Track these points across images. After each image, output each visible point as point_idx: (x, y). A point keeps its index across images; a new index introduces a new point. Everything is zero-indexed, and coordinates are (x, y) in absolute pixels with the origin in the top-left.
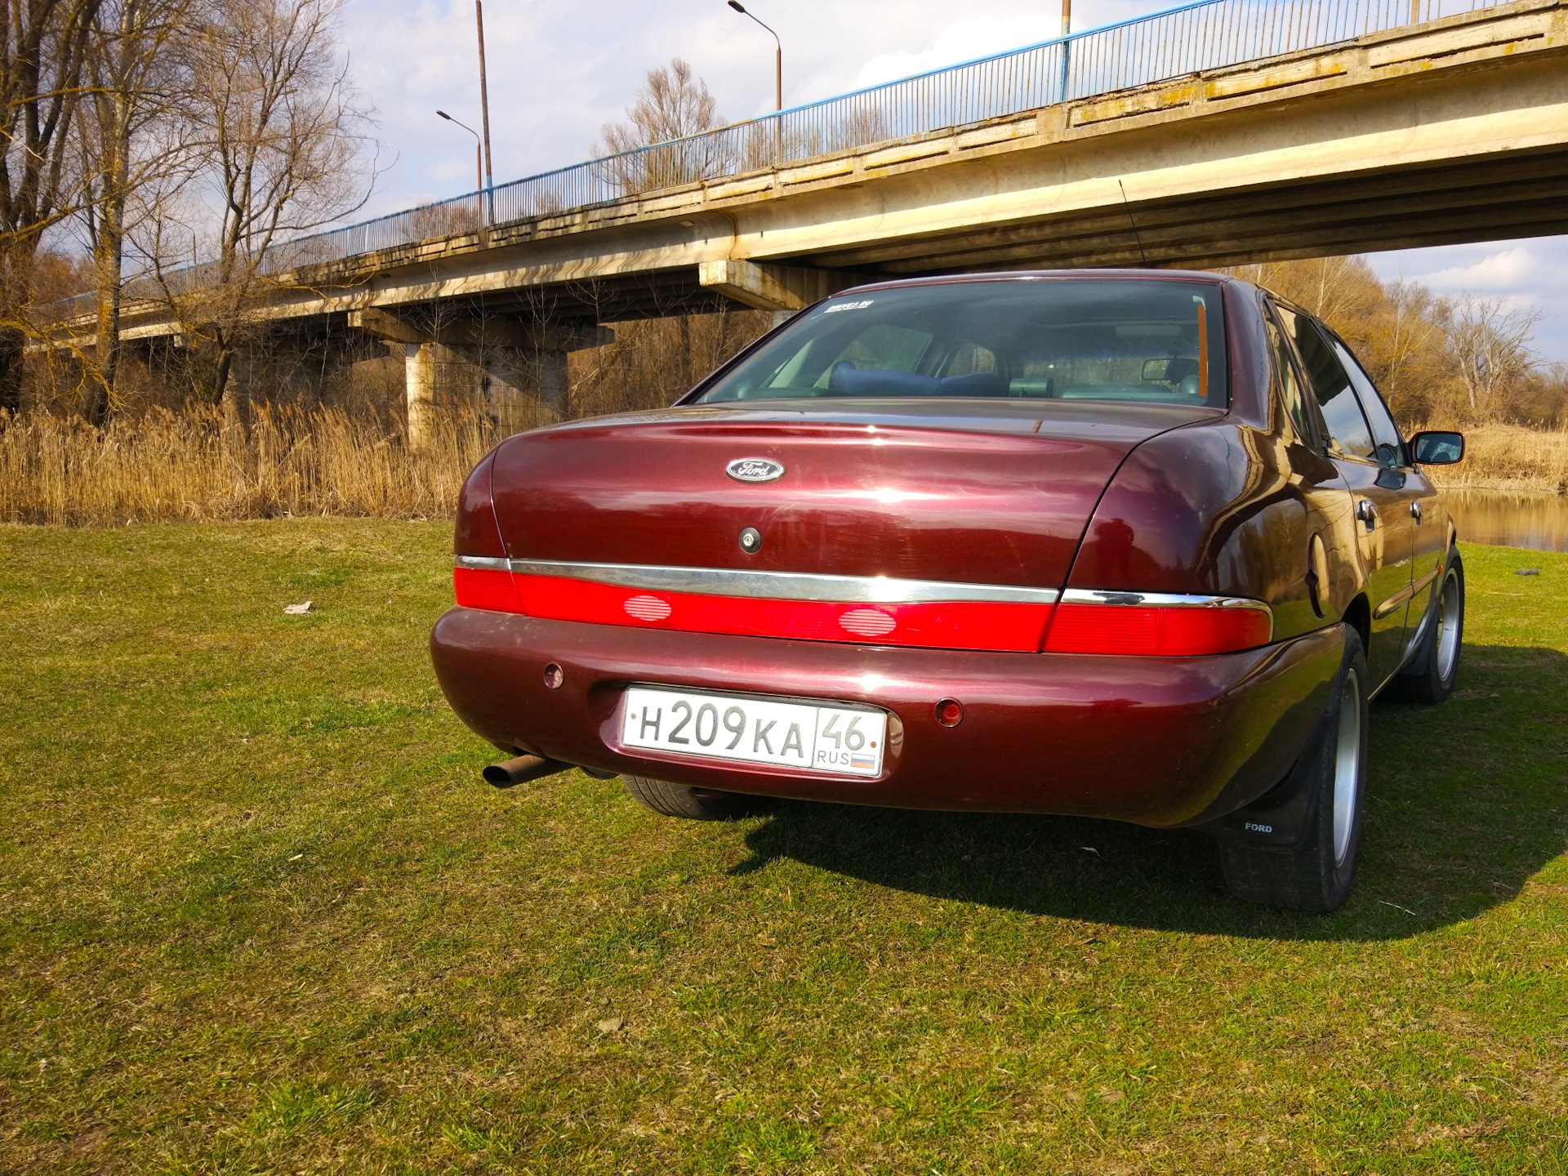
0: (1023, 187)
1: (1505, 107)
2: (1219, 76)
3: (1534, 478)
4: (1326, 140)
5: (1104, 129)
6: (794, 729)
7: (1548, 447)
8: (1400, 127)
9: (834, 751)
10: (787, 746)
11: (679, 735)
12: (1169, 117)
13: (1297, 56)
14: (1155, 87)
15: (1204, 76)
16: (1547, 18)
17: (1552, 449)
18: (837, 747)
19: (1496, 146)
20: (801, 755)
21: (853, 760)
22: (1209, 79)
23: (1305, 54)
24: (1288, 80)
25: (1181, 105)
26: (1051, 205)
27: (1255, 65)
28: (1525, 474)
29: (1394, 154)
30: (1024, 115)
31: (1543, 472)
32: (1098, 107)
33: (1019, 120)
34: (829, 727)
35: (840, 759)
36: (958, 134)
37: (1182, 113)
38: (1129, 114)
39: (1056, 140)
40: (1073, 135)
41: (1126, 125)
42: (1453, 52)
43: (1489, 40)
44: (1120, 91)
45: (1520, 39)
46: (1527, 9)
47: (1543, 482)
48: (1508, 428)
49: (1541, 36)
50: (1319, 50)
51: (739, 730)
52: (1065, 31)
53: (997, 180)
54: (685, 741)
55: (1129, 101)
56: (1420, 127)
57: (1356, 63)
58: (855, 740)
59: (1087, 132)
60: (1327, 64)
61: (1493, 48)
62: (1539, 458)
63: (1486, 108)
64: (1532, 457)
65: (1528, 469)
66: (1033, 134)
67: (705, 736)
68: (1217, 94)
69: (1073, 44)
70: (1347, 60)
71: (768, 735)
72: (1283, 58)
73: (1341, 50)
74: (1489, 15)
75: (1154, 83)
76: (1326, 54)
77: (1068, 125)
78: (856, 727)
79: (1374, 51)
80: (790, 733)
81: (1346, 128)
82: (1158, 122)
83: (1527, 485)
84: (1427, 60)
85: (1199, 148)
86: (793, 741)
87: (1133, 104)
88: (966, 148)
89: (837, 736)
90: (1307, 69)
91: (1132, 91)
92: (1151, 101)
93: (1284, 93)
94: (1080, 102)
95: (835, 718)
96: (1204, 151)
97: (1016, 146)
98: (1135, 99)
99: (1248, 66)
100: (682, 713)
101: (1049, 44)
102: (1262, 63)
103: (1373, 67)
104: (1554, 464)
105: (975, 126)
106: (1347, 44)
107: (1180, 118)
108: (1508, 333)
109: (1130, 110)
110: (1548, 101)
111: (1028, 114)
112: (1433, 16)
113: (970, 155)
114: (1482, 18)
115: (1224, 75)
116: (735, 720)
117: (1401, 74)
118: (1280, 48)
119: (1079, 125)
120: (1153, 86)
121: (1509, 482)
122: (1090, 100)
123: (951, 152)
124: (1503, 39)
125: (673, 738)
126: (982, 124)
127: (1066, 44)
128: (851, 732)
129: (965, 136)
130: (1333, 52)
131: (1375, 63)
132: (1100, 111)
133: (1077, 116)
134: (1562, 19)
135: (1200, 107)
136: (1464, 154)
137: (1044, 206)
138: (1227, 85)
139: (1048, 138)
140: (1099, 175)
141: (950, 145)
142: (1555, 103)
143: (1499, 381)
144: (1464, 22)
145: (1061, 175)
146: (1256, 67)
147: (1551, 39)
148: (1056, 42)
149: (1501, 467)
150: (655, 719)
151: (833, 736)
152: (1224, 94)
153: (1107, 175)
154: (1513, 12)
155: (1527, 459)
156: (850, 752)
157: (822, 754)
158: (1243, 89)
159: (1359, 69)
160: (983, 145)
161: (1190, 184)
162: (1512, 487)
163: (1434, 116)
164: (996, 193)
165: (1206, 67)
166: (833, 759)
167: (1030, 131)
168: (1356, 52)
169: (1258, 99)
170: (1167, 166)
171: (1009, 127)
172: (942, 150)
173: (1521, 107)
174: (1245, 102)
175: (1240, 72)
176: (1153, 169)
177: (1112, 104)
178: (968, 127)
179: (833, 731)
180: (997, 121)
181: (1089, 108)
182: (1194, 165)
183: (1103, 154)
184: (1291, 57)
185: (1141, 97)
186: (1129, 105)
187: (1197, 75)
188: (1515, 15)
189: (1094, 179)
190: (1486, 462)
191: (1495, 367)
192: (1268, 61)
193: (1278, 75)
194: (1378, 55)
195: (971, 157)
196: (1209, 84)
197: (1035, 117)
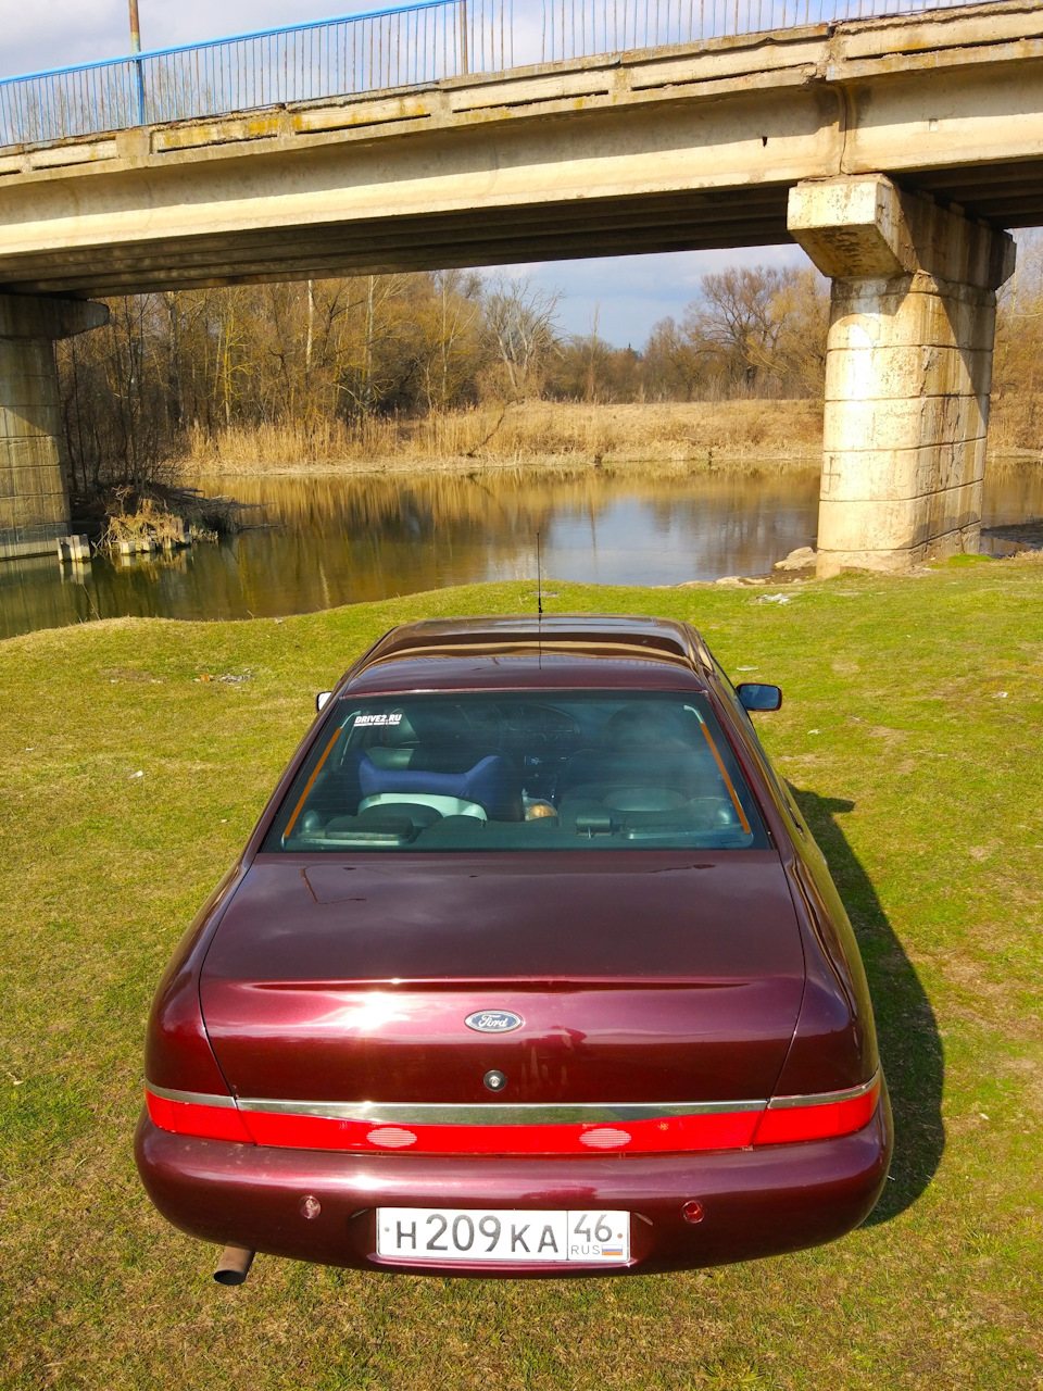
0: (106, 210)
1: (575, 156)
2: (305, 109)
3: (574, 453)
4: (414, 178)
5: (190, 157)
6: (548, 1229)
7: (583, 422)
8: (482, 169)
9: (586, 1244)
10: (543, 1244)
11: (435, 1244)
12: (258, 148)
13: (381, 94)
14: (240, 116)
15: (289, 108)
16: (610, 75)
17: (587, 423)
18: (589, 1240)
19: (571, 194)
20: (556, 1250)
21: (603, 1250)
22: (294, 111)
23: (389, 93)
24: (374, 118)
25: (269, 137)
26: (140, 231)
27: (340, 101)
28: (566, 449)
29: (480, 196)
30: (101, 136)
31: (581, 447)
32: (181, 133)
33: (97, 141)
34: (579, 1226)
35: (591, 1250)
36: (29, 152)
37: (271, 145)
38: (215, 143)
39: (140, 165)
40: (158, 161)
41: (214, 154)
42: (528, 102)
43: (560, 93)
44: (203, 118)
45: (588, 94)
46: (593, 66)
47: (582, 455)
48: (546, 404)
49: (606, 92)
50: (401, 90)
51: (496, 1235)
52: (136, 49)
53: (77, 202)
54: (445, 1248)
55: (214, 129)
56: (501, 171)
57: (439, 105)
58: (603, 1234)
59: (173, 159)
60: (411, 105)
61: (563, 101)
62: (576, 433)
63: (559, 156)
64: (570, 432)
65: (569, 444)
66: (113, 157)
67: (463, 1242)
68: (305, 129)
69: (146, 64)
70: (430, 103)
71: (523, 1236)
72: (367, 96)
73: (423, 92)
74: (559, 69)
75: (238, 112)
76: (408, 94)
77: (151, 151)
78: (602, 1224)
79: (454, 95)
80: (544, 1234)
81: (432, 167)
82: (247, 153)
83: (569, 460)
84: (504, 108)
85: (289, 180)
86: (548, 1239)
87: (218, 132)
88: (41, 168)
89: (588, 1232)
90: (391, 108)
91: (215, 119)
92: (237, 130)
93: (372, 132)
94: (162, 127)
95: (584, 1218)
96: (294, 183)
97: (97, 169)
98: (219, 127)
99: (333, 101)
100: (437, 1225)
101: (121, 61)
102: (348, 99)
103: (455, 112)
104: (589, 439)
105: (49, 145)
106: (429, 86)
107: (269, 150)
108: (538, 311)
109: (216, 138)
110: (613, 153)
111: (106, 135)
112: (507, 66)
113: (46, 175)
114: (552, 71)
115: (310, 108)
116: (490, 1227)
117: (482, 120)
118: (363, 85)
119: (164, 151)
120: (236, 115)
121: (553, 458)
122: (173, 125)
123: (24, 171)
124: (572, 93)
125: (431, 1246)
126: (55, 143)
127: (139, 62)
128: (599, 1227)
129: (38, 155)
130: (416, 93)
131: (456, 108)
132: (183, 137)
133: (160, 141)
134: (624, 77)
135: (287, 141)
136: (543, 200)
137: (133, 232)
138: (314, 119)
139: (132, 163)
140: (187, 201)
141: (22, 164)
142: (619, 154)
143: (533, 358)
144: (536, 73)
145: (146, 199)
146: (342, 103)
147: (615, 97)
148: (128, 60)
149: (546, 443)
150: (410, 1232)
151: (584, 1232)
152: (312, 128)
153: (196, 203)
154: (580, 67)
155: (567, 434)
156: (600, 1243)
157: (575, 1248)
158: (331, 125)
159: (442, 112)
160: (58, 166)
161: (284, 217)
162: (556, 462)
163: (513, 160)
164: (77, 215)
165: (290, 99)
166: (586, 1251)
167: (110, 154)
168: (437, 94)
169: (347, 136)
170: (258, 196)
171: (86, 148)
172: (12, 168)
173: (588, 156)
174: (334, 138)
175: (325, 106)
176: (244, 198)
177: (196, 131)
178: (40, 145)
179: (583, 1228)
180: (72, 141)
181: (172, 133)
182: (285, 196)
183: (189, 179)
184: (374, 95)
185: (226, 125)
186: (214, 133)
187: (283, 106)
188: (582, 71)
189: (183, 205)
190: (533, 439)
191: (529, 345)
192: (353, 98)
193: (364, 112)
194: (460, 100)
195: (48, 178)
196: (295, 117)
197: (114, 139)
